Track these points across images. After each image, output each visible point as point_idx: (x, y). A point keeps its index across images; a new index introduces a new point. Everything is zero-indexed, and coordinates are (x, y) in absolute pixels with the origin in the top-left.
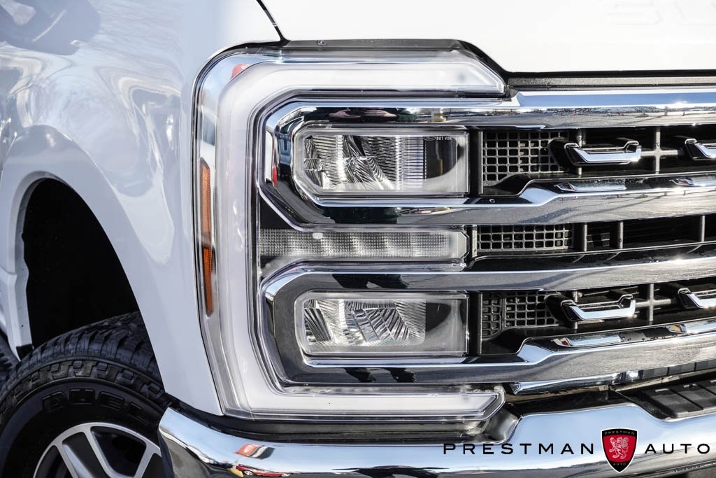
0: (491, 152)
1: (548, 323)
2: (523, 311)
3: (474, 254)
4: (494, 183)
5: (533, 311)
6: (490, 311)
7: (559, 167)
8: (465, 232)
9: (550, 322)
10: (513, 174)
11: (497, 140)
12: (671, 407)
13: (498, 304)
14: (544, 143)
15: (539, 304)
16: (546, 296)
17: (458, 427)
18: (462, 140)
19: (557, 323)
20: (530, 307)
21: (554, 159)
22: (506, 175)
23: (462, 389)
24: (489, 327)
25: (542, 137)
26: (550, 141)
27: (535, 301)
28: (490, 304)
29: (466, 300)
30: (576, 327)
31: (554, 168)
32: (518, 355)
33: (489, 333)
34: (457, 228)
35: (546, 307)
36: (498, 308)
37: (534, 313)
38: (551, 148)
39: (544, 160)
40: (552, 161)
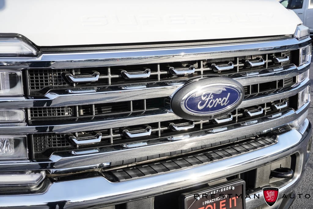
0: (32, 78)
1: (66, 145)
2: (55, 141)
3: (29, 119)
4: (38, 90)
5: (59, 140)
6: (41, 141)
7: (66, 83)
8: (24, 110)
9: (68, 145)
10: (47, 86)
11: (34, 73)
12: (118, 178)
13: (45, 138)
14: (59, 74)
15: (62, 138)
16: (65, 135)
17: (27, 188)
18: (19, 73)
19: (70, 145)
20: (58, 139)
21: (64, 80)
22: (43, 87)
23: (27, 173)
24: (42, 147)
25: (58, 72)
26: (61, 73)
27: (60, 136)
28: (41, 138)
29: (26, 137)
30: (78, 147)
31: (64, 84)
32: (50, 159)
33: (42, 150)
34: (21, 109)
35: (65, 139)
36: (45, 140)
37: (60, 141)
38: (62, 75)
39: (60, 80)
40: (63, 81)
